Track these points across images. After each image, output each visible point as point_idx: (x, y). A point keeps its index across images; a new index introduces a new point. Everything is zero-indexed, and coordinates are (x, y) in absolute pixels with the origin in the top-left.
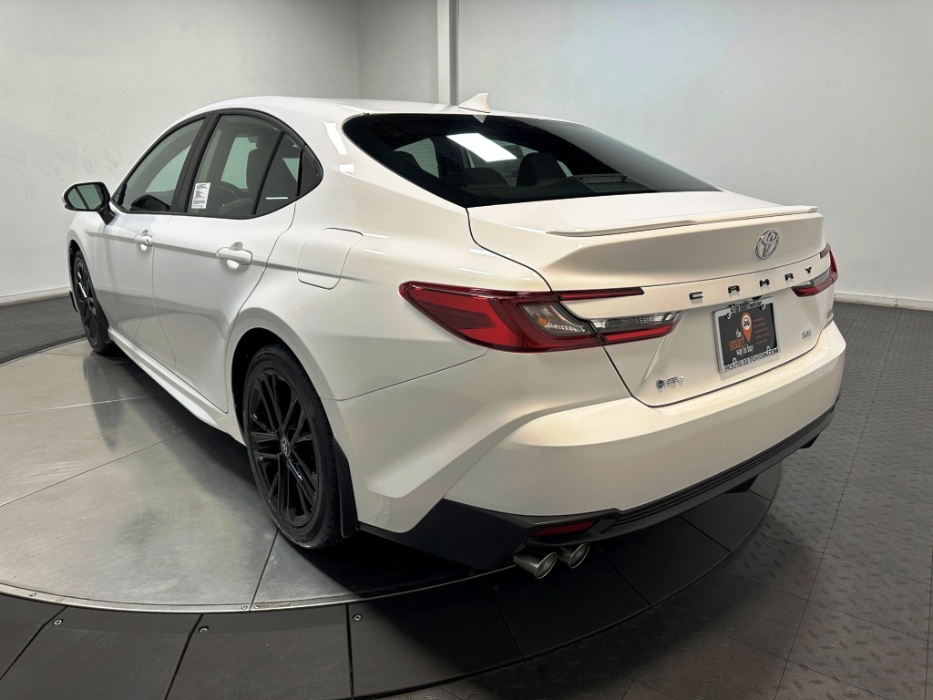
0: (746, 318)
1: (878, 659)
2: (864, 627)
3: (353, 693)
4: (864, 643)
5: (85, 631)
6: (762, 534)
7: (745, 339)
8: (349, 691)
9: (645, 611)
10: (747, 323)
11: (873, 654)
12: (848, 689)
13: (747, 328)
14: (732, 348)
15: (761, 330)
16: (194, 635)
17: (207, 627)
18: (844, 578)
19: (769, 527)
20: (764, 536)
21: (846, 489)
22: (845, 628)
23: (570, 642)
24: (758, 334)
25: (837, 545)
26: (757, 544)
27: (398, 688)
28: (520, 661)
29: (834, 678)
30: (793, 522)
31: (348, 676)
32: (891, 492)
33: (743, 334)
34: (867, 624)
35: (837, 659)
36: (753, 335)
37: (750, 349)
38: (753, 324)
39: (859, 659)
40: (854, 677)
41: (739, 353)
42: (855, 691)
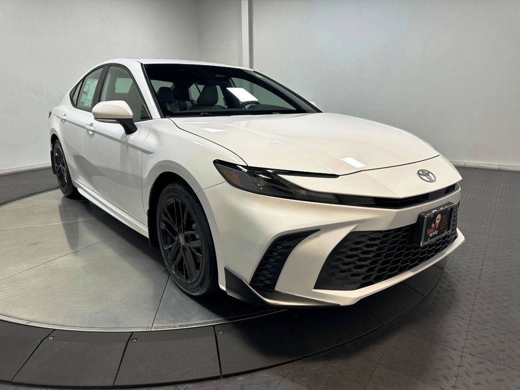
1: (513, 350)
2: (503, 334)
3: (221, 373)
4: (504, 342)
5: (67, 343)
6: (440, 287)
8: (219, 371)
9: (380, 327)
11: (509, 348)
12: (498, 366)
16: (129, 343)
17: (136, 339)
18: (489, 309)
19: (444, 283)
20: (442, 288)
21: (484, 263)
22: (492, 334)
23: (340, 344)
25: (482, 292)
26: (438, 292)
27: (246, 370)
28: (313, 355)
29: (489, 361)
30: (457, 280)
31: (218, 364)
32: (509, 264)
34: (504, 332)
35: (490, 351)
39: (503, 351)
40: (501, 360)
42: (502, 367)
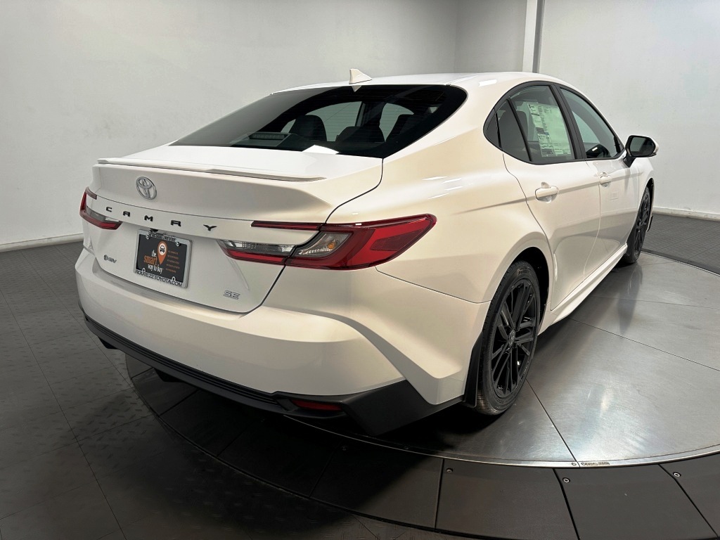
0: (162, 246)
7: (158, 260)
10: (162, 250)
13: (162, 253)
14: (146, 261)
15: (173, 262)
24: (169, 263)
33: (157, 255)
36: (165, 261)
37: (160, 270)
38: (167, 253)
41: (150, 267)
